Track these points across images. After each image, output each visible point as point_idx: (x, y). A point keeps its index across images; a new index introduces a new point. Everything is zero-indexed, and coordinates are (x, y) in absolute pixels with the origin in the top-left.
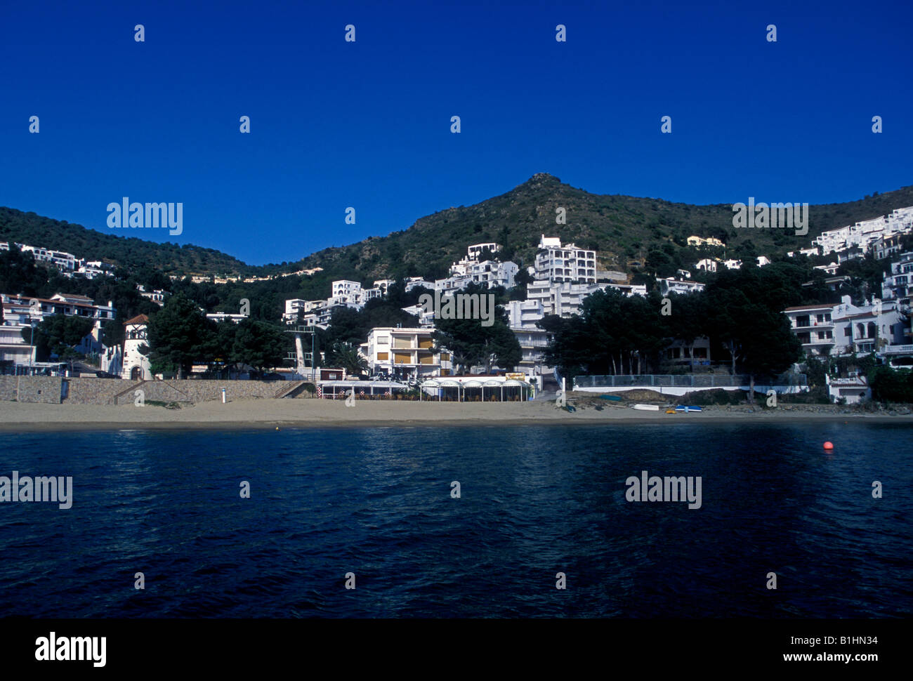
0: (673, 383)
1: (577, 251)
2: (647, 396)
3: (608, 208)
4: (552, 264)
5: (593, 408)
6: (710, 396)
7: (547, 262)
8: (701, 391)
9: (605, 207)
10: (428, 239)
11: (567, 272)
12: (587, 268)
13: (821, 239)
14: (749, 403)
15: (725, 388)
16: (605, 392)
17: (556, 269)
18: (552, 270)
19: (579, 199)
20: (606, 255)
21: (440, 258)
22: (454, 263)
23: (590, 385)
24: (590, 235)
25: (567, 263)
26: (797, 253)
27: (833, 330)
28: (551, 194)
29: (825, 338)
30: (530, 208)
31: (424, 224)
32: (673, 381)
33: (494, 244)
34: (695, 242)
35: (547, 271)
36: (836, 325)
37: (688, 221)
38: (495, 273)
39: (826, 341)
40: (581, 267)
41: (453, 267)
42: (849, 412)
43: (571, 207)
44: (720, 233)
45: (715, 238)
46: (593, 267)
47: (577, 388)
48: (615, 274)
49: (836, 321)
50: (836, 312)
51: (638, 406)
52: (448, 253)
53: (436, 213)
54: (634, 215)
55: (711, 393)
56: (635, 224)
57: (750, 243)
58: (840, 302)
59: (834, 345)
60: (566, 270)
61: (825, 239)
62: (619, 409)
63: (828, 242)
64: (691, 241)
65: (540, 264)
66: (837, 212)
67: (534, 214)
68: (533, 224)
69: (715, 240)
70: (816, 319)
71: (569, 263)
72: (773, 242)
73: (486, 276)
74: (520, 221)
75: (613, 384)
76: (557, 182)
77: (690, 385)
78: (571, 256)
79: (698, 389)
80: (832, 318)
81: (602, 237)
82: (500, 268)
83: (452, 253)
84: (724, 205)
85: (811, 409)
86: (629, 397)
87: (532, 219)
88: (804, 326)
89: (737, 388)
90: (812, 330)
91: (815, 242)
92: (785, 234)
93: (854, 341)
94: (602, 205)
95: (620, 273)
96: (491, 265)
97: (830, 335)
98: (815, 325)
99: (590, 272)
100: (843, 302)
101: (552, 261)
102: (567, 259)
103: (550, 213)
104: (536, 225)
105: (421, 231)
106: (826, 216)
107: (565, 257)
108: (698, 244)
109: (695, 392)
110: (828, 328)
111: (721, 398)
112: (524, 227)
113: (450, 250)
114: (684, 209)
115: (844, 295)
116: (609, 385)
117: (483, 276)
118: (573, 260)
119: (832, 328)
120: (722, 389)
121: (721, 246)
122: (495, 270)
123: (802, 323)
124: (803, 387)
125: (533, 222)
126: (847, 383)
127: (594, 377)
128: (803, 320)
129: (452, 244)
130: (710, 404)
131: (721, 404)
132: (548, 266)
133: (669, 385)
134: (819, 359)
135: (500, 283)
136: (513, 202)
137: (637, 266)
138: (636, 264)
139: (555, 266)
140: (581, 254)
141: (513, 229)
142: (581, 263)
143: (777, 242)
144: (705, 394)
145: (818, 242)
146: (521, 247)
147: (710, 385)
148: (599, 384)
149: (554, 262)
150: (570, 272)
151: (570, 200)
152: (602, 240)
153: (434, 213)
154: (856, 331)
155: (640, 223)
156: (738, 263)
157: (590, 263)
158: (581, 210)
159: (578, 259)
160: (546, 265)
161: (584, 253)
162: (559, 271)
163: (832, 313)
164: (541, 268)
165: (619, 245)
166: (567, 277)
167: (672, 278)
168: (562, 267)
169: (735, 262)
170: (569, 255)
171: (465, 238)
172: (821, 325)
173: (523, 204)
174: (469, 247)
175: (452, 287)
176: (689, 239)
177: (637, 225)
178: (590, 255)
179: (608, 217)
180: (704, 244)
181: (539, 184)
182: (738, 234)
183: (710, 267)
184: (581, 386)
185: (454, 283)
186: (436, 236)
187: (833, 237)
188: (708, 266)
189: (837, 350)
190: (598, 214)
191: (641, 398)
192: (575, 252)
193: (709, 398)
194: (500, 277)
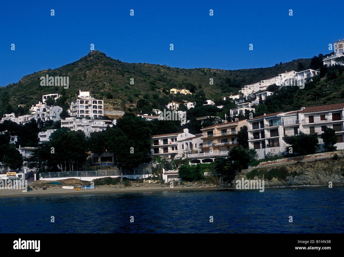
0: (87, 175)
1: (92, 100)
2: (74, 182)
3: (129, 72)
4: (78, 108)
5: (42, 189)
6: (103, 180)
7: (76, 106)
8: (100, 179)
9: (126, 71)
10: (25, 90)
11: (87, 112)
12: (98, 110)
13: (244, 90)
14: (121, 183)
15: (112, 177)
16: (55, 180)
17: (81, 111)
18: (78, 111)
19: (112, 67)
20: (117, 101)
21: (28, 102)
22: (33, 106)
23: (48, 177)
24: (110, 89)
25: (87, 107)
26: (227, 98)
27: (178, 146)
28: (96, 64)
29: (175, 150)
30: (83, 72)
31: (26, 80)
32: (87, 174)
33: (57, 94)
34: (174, 92)
35: (76, 111)
36: (179, 144)
37: (177, 79)
38: (48, 113)
39: (175, 151)
40: (95, 109)
41: (32, 108)
42: (164, 187)
43: (106, 72)
44: (190, 87)
45: (186, 89)
46: (102, 109)
47: (41, 179)
48: (117, 112)
49: (179, 142)
50: (180, 137)
51: (64, 187)
52: (34, 99)
53: (35, 73)
54: (144, 76)
55: (104, 179)
56: (142, 82)
57: (203, 93)
58: (183, 132)
59: (178, 153)
60: (86, 111)
61: (247, 89)
62: (55, 189)
63: (247, 91)
64: (172, 92)
65: (73, 107)
66: (259, 74)
67: (85, 76)
68: (82, 82)
69: (186, 90)
70: (171, 141)
71: (89, 107)
72: (221, 91)
73: (43, 114)
74: (77, 80)
75: (59, 176)
76: (103, 56)
77: (95, 176)
78: (89, 103)
79: (98, 178)
80: (178, 140)
81: (116, 91)
82: (51, 110)
83: (36, 99)
84: (201, 69)
85: (148, 186)
86: (65, 183)
87: (83, 79)
88: (166, 144)
89: (118, 176)
90: (169, 146)
91: (240, 91)
92: (229, 86)
93: (184, 151)
94: (125, 70)
95: (121, 111)
96: (46, 108)
97: (176, 149)
98: (171, 143)
99: (100, 112)
100: (184, 132)
101: (78, 106)
102: (87, 105)
103: (93, 75)
104: (83, 83)
105: (24, 84)
106: (253, 76)
107: (86, 104)
108: (176, 93)
109: (97, 179)
110: (176, 145)
111: (109, 181)
112: (78, 83)
113: (35, 97)
114: (176, 72)
115: (185, 128)
116: (57, 177)
117: (42, 114)
118: (90, 105)
119: (178, 145)
120: (110, 177)
121: (189, 94)
122: (48, 111)
123: (165, 142)
124: (150, 175)
125: (83, 80)
126: (173, 172)
127: (50, 173)
128: (165, 141)
129: (37, 93)
130: (102, 185)
131: (107, 185)
132: (77, 109)
133: (85, 176)
134: (168, 160)
135: (51, 118)
136: (75, 68)
137: (132, 107)
138: (132, 106)
139: (80, 109)
140: (95, 102)
141: (72, 85)
142: (95, 107)
143: (223, 91)
144: (101, 180)
145: (242, 91)
146: (71, 96)
147: (104, 175)
148: (53, 177)
149: (79, 106)
150: (89, 112)
151: (106, 67)
152: (116, 92)
153: (33, 73)
154: (185, 146)
155: (145, 81)
156: (194, 104)
157: (100, 107)
158: (112, 73)
159: (93, 105)
160: (76, 108)
161: (97, 101)
162: (82, 111)
163: (177, 138)
164: (74, 110)
165: (125, 95)
166: (87, 115)
167: (147, 115)
168: (84, 109)
169: (192, 103)
170: (89, 102)
171: (45, 90)
172: (173, 143)
173: (81, 69)
174: (43, 96)
175: (26, 120)
176: (171, 90)
177: (144, 82)
178: (100, 102)
179: (126, 78)
180: (178, 93)
181: (92, 58)
182: (202, 87)
183: (175, 107)
184: (44, 177)
185: (28, 118)
186: (30, 88)
187: (250, 89)
188: (173, 106)
189: (179, 156)
190: (121, 76)
191: (71, 183)
192: (91, 101)
193: (103, 182)
194: (51, 114)
